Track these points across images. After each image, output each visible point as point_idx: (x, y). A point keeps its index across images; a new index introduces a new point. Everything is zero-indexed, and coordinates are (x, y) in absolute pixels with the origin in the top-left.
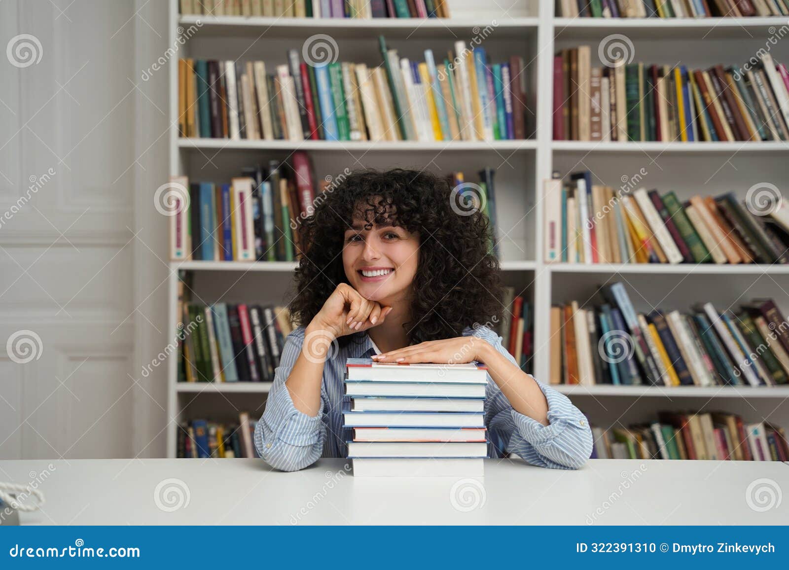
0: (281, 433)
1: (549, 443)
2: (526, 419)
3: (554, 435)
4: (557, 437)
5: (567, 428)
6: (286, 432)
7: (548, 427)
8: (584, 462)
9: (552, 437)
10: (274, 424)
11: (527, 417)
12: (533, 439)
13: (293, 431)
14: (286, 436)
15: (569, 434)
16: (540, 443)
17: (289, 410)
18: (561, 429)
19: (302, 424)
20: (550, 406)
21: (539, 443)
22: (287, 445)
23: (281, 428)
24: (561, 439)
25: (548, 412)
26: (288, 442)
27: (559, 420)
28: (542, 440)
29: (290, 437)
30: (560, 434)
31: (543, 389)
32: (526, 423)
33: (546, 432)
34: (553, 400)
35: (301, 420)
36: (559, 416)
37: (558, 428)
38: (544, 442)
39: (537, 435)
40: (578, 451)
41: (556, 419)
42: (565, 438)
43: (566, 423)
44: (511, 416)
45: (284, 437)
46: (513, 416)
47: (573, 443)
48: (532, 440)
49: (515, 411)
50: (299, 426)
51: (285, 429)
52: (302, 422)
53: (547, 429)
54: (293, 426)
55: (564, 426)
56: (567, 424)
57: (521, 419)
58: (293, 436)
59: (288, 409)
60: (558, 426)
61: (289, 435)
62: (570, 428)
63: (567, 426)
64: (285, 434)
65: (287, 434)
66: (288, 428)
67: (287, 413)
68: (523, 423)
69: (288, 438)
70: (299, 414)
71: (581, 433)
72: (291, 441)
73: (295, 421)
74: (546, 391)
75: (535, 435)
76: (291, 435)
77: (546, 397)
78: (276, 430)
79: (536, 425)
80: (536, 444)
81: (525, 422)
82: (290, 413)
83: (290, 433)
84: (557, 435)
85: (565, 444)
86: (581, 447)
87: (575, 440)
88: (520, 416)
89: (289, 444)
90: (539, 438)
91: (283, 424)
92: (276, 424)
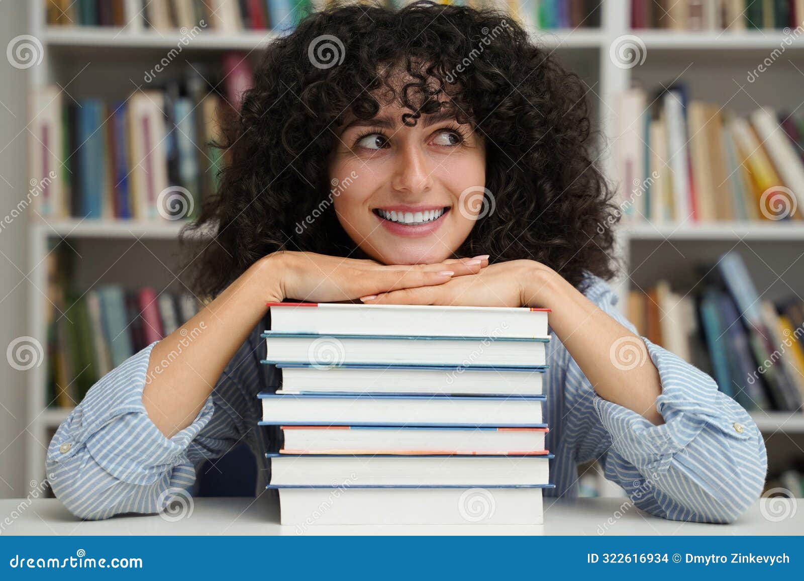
0: (93, 436)
1: (665, 464)
2: (621, 411)
3: (675, 448)
4: (682, 451)
5: (703, 434)
6: (103, 437)
7: (659, 427)
8: (741, 508)
9: (671, 451)
10: (91, 413)
11: (622, 407)
12: (636, 455)
13: (114, 443)
14: (99, 446)
15: (708, 445)
16: (648, 464)
17: (127, 401)
18: (690, 436)
19: (136, 438)
20: (665, 386)
21: (646, 462)
22: (92, 463)
23: (97, 425)
24: (691, 456)
25: (660, 396)
26: (97, 460)
27: (682, 414)
28: (652, 456)
29: (105, 451)
30: (688, 445)
31: (655, 355)
32: (618, 419)
33: (657, 438)
34: (671, 375)
35: (138, 430)
36: (682, 404)
37: (683, 433)
38: (656, 460)
39: (639, 443)
40: (727, 484)
41: (676, 413)
42: (700, 453)
43: (700, 422)
44: (594, 409)
45: (94, 446)
46: (596, 407)
47: (716, 465)
48: (635, 458)
49: (600, 398)
50: (129, 439)
51: (103, 432)
52: (139, 435)
53: (656, 432)
54: (119, 433)
55: (696, 429)
56: (703, 425)
57: (610, 413)
58: (110, 452)
59: (126, 398)
60: (682, 428)
61: (103, 447)
62: (709, 434)
63: (704, 430)
64: (98, 441)
65: (103, 442)
66: (108, 433)
67: (122, 402)
68: (613, 419)
69: (100, 451)
70: (141, 416)
71: (732, 447)
72: (105, 457)
73: (127, 425)
74: (659, 360)
75: (636, 445)
76: (109, 447)
77: (657, 370)
78: (89, 424)
79: (636, 423)
80: (643, 464)
81: (617, 416)
82: (127, 406)
83: (108, 443)
84: (682, 446)
85: (701, 467)
86: (732, 475)
87: (721, 461)
88: (609, 406)
89: (97, 464)
90: (644, 450)
91: (104, 421)
92: (95, 413)
